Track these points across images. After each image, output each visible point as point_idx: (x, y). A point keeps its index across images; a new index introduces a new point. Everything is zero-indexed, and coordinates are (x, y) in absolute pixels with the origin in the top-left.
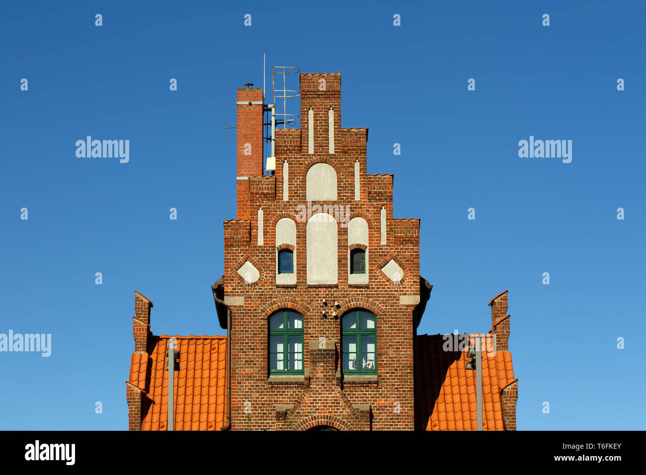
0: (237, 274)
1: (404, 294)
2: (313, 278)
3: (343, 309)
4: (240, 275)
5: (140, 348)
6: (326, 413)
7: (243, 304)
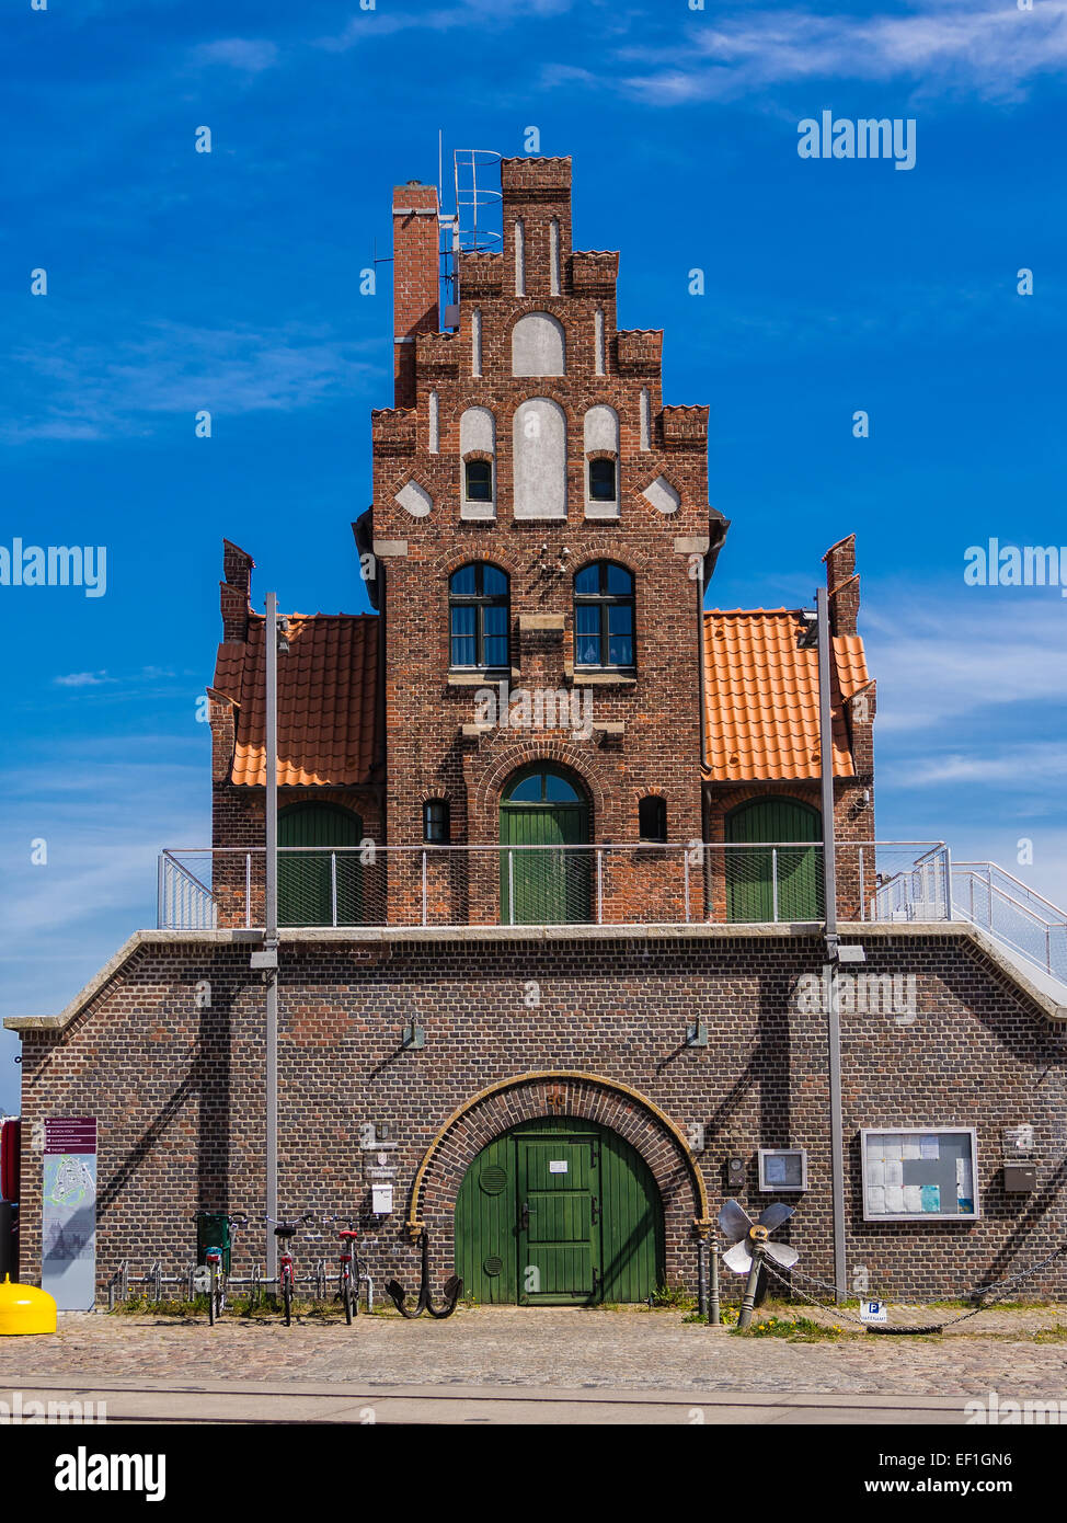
0: (394, 501)
1: (681, 536)
2: (525, 509)
3: (576, 561)
4: (399, 505)
5: (233, 634)
6: (549, 737)
7: (406, 554)
